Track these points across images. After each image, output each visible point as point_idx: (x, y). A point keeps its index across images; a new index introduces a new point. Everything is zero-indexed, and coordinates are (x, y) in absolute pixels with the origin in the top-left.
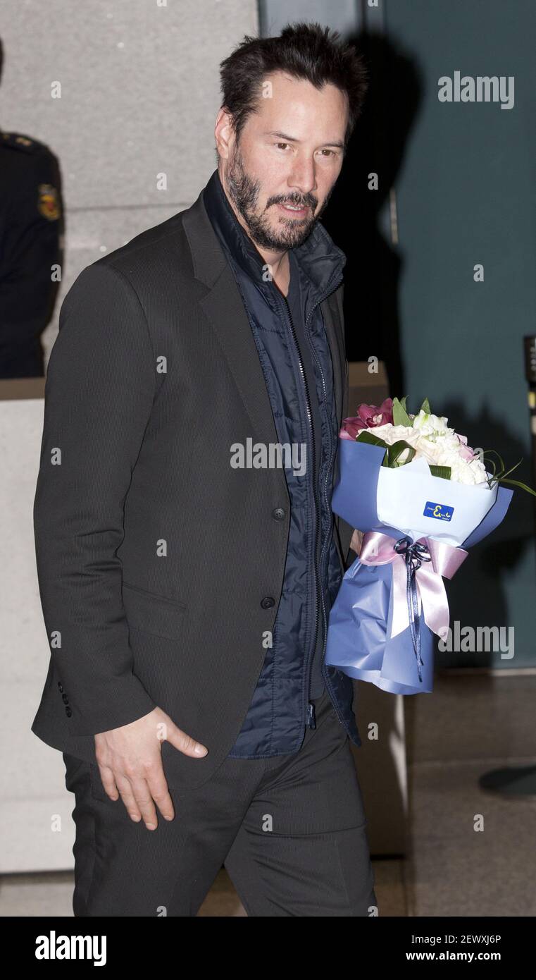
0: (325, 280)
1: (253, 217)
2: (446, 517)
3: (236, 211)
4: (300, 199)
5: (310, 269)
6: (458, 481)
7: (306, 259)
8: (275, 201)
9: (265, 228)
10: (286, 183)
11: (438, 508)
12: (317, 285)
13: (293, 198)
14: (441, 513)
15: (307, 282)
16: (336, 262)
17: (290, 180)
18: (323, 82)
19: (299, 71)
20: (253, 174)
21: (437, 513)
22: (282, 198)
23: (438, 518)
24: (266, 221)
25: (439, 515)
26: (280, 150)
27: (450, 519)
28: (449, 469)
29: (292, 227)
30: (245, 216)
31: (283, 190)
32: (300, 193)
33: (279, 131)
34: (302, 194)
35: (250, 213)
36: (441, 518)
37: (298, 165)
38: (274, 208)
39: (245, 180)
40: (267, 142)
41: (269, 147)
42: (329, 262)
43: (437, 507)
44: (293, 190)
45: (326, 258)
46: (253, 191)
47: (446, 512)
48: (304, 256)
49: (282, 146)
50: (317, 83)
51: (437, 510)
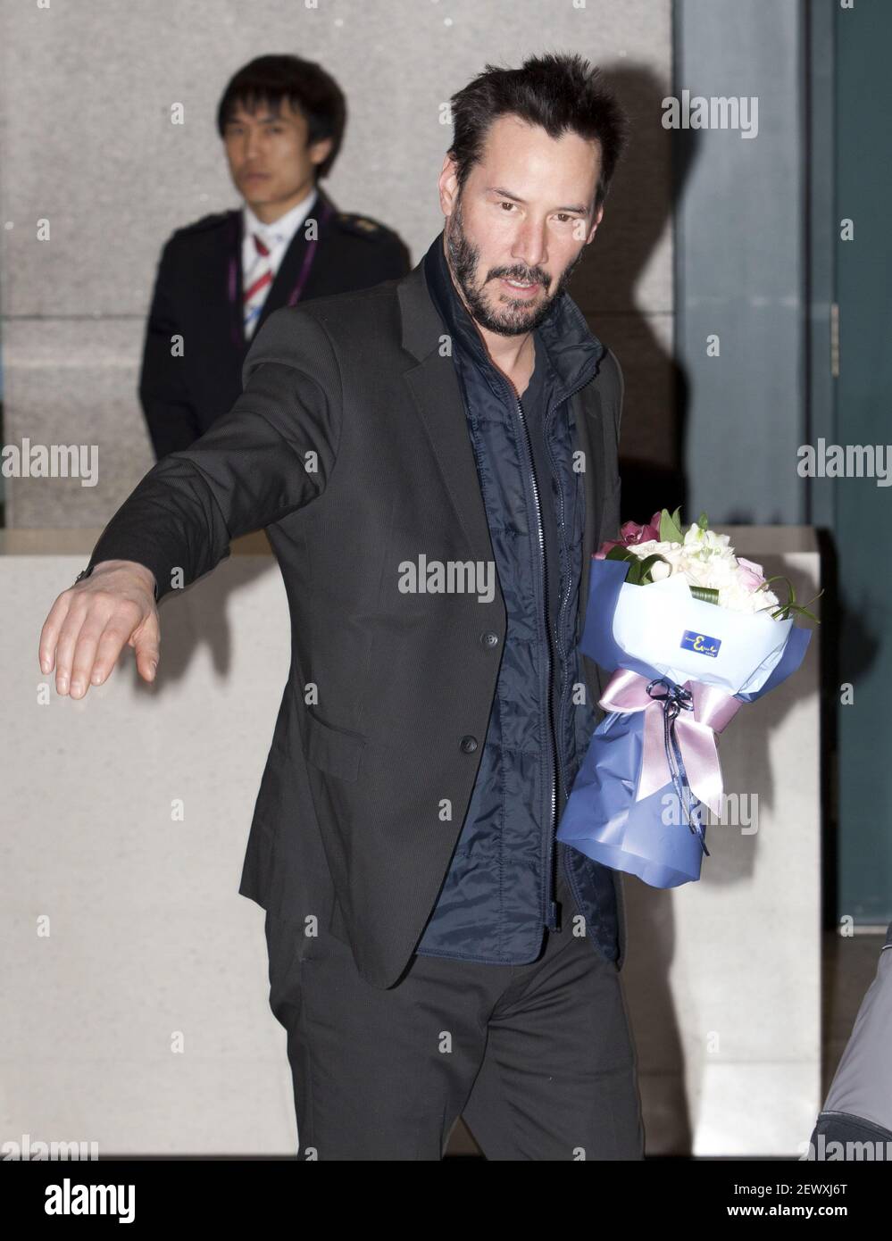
0: (574, 373)
1: (471, 290)
2: (710, 652)
3: (455, 282)
4: (525, 273)
5: (557, 360)
6: (726, 608)
7: (554, 348)
8: (495, 274)
9: (484, 306)
10: (509, 252)
11: (700, 640)
12: (563, 380)
13: (517, 272)
14: (705, 646)
15: (553, 376)
16: (590, 353)
17: (514, 249)
18: (560, 129)
19: (533, 115)
20: (472, 239)
21: (699, 646)
22: (504, 270)
23: (700, 652)
24: (485, 297)
25: (702, 648)
26: (506, 212)
27: (716, 655)
28: (715, 592)
29: (516, 308)
30: (464, 289)
31: (506, 261)
32: (525, 266)
33: (502, 188)
34: (528, 268)
35: (469, 286)
36: (704, 652)
37: (524, 232)
38: (495, 282)
39: (464, 245)
40: (488, 200)
41: (492, 206)
42: (580, 352)
43: (698, 638)
44: (516, 262)
45: (578, 347)
46: (472, 258)
47: (710, 645)
48: (554, 344)
49: (507, 207)
50: (554, 130)
51: (698, 642)
